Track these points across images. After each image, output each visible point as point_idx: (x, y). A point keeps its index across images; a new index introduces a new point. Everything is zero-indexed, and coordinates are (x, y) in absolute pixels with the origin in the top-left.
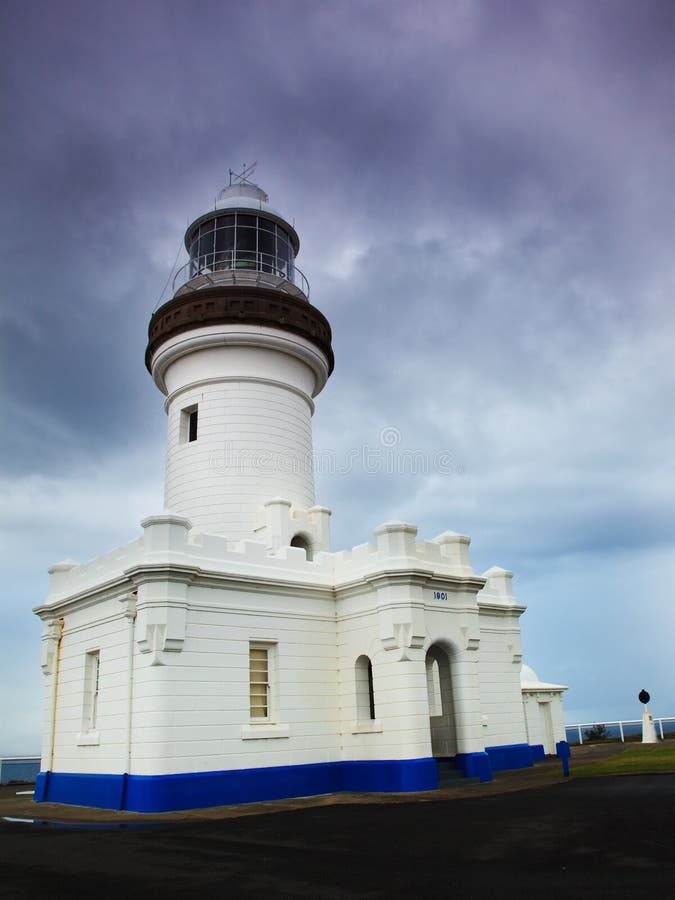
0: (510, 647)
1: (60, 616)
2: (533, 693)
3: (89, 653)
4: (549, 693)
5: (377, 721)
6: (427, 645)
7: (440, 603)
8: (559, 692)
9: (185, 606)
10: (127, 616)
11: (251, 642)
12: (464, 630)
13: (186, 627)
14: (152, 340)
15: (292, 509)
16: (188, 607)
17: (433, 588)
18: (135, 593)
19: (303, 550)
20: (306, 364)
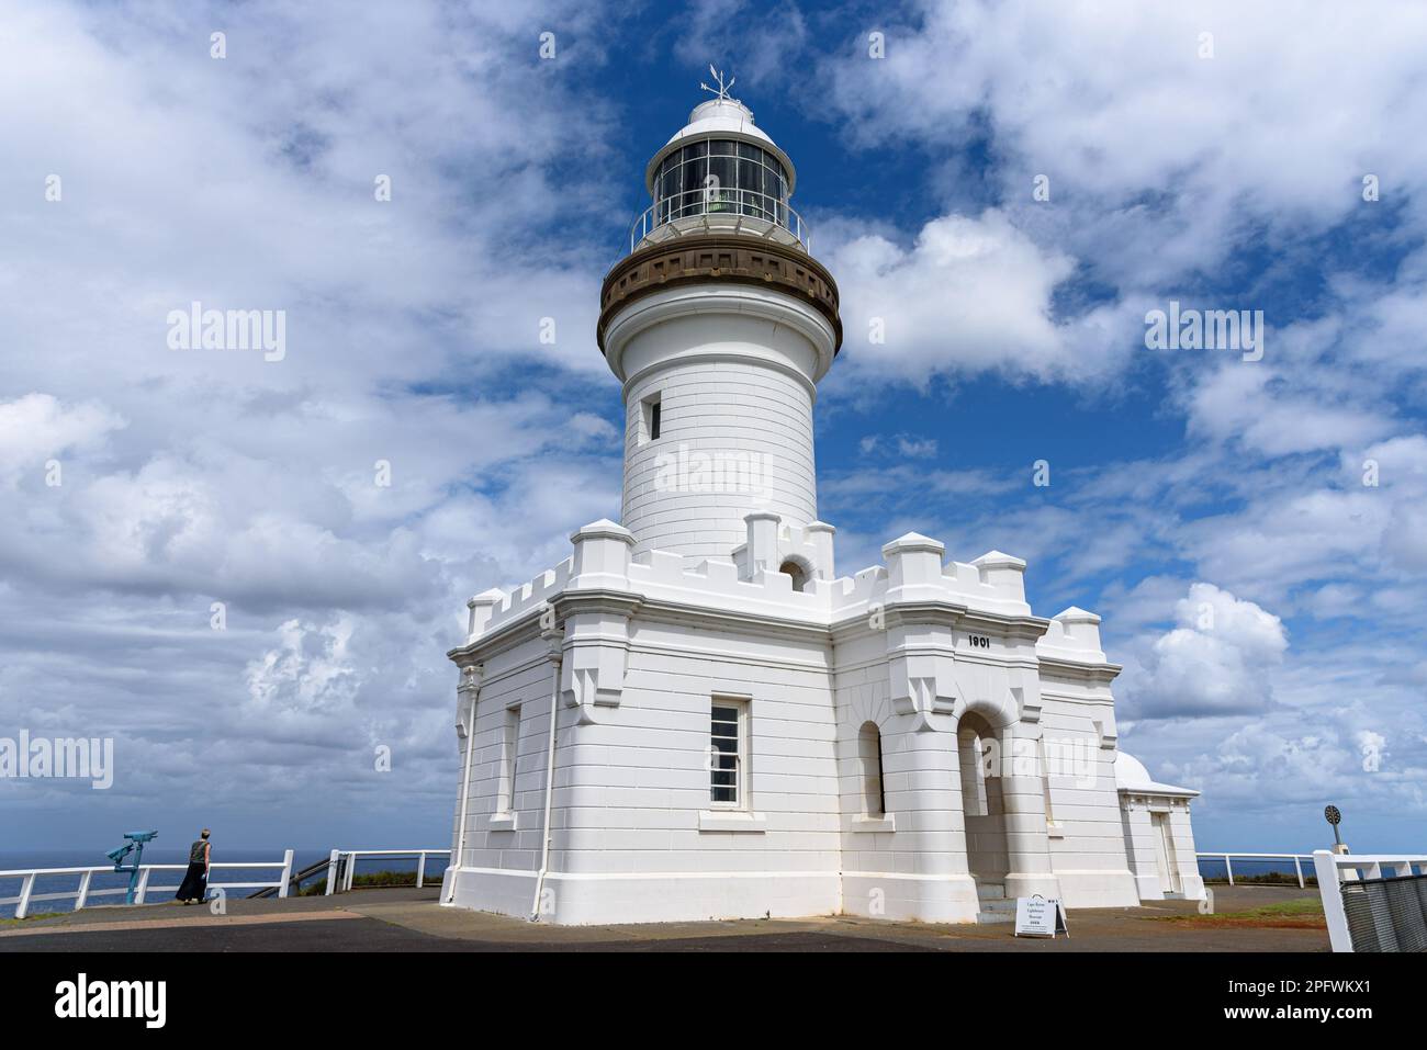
0: (1098, 724)
1: (479, 662)
2: (1142, 797)
3: (510, 709)
4: (1168, 799)
5: (889, 816)
6: (959, 709)
7: (979, 651)
8: (1185, 800)
9: (624, 646)
10: (552, 659)
11: (714, 698)
12: (1017, 692)
13: (625, 674)
14: (606, 310)
15: (781, 527)
16: (628, 648)
17: (968, 631)
18: (563, 629)
19: (788, 575)
20: (803, 336)
